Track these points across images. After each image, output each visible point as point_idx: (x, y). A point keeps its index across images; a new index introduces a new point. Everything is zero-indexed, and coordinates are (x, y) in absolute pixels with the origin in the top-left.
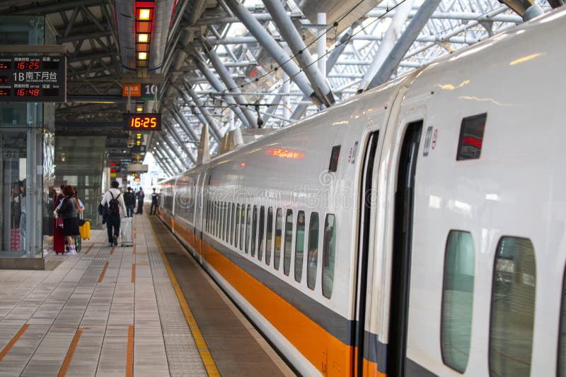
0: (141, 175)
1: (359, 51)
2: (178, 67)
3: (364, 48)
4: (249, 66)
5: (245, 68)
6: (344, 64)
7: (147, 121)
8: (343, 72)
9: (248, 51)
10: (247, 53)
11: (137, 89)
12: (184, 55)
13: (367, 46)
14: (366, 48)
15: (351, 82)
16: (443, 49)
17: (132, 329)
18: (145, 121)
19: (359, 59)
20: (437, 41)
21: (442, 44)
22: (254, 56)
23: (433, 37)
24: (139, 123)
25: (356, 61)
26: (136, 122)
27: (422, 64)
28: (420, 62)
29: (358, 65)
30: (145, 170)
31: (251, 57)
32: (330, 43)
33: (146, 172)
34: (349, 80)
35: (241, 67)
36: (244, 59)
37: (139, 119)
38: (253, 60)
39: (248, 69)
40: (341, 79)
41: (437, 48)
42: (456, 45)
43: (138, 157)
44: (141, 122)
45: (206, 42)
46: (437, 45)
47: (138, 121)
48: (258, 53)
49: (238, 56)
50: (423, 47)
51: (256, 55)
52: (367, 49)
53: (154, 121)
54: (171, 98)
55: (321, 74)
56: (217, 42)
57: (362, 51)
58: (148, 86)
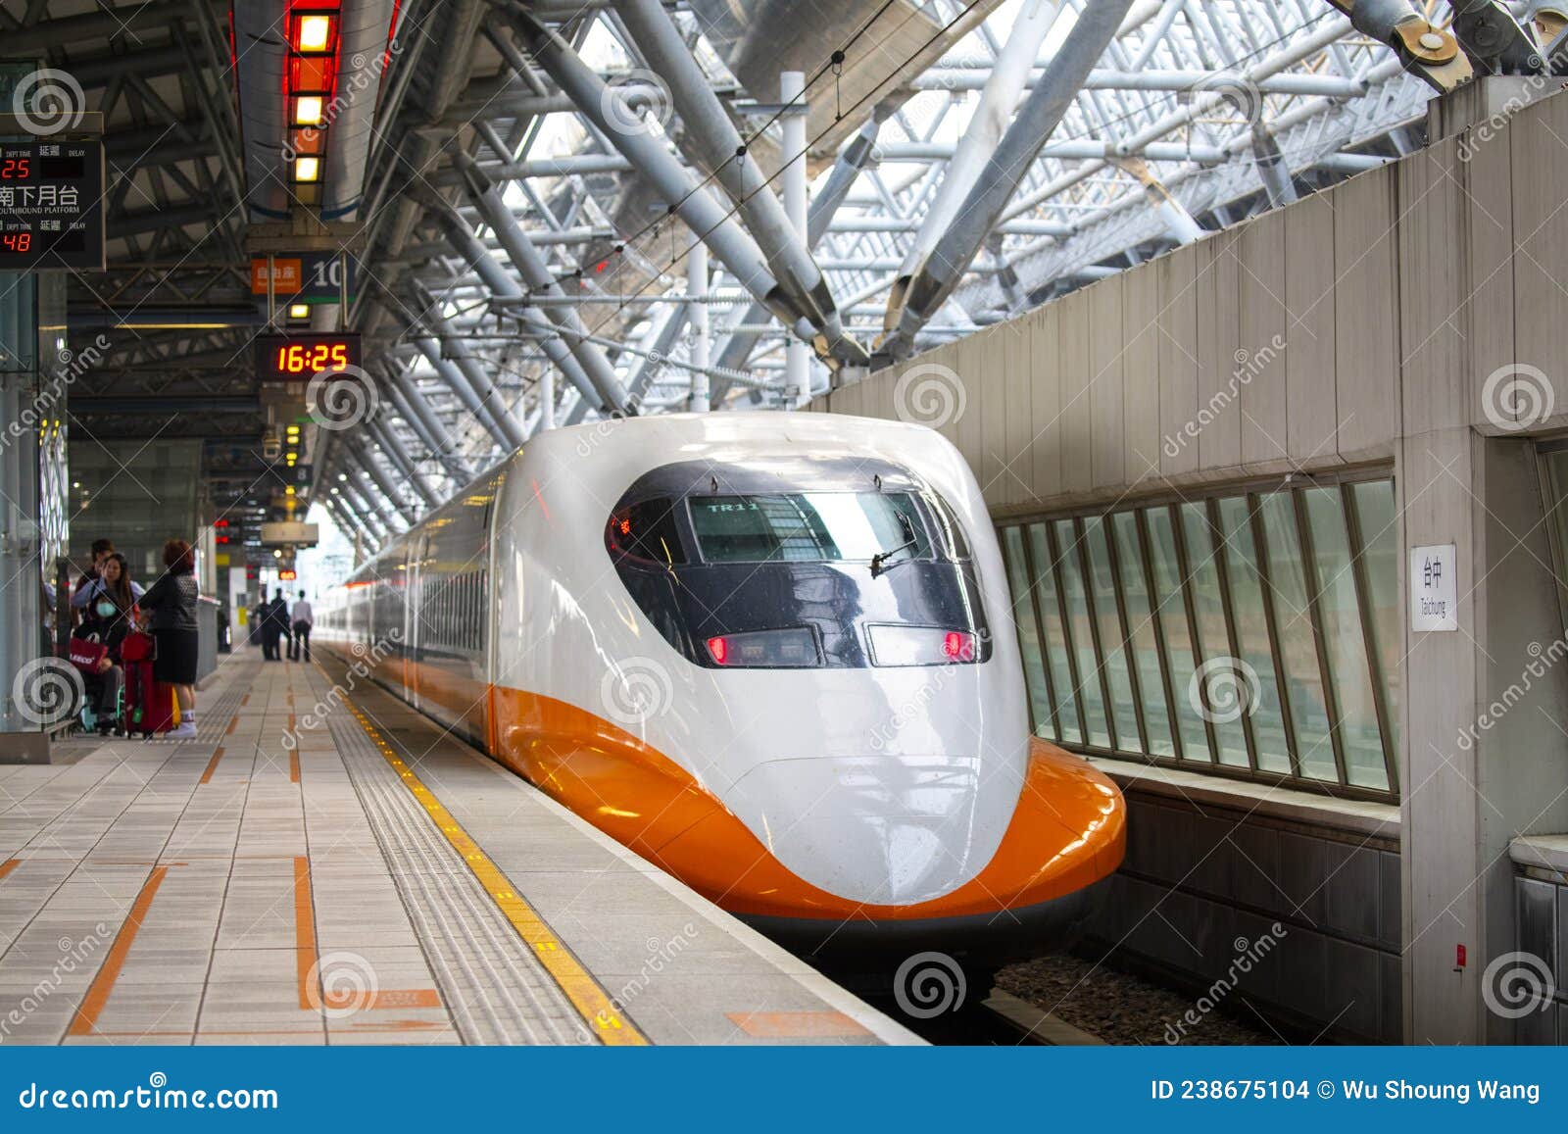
0: (300, 553)
1: (896, 194)
2: (397, 246)
3: (906, 187)
4: (593, 241)
5: (582, 248)
6: (853, 231)
7: (321, 353)
8: (851, 255)
9: (589, 200)
10: (586, 207)
11: (290, 272)
12: (412, 211)
13: (917, 179)
14: (914, 187)
15: (875, 284)
16: (1128, 180)
17: (303, 865)
18: (315, 353)
19: (896, 216)
20: (1110, 158)
21: (1126, 165)
22: (605, 212)
23: (1099, 146)
24: (299, 359)
25: (887, 220)
26: (292, 359)
27: (1068, 227)
28: (1064, 220)
29: (892, 231)
30: (308, 538)
31: (597, 217)
32: (814, 169)
33: (312, 544)
34: (867, 274)
35: (572, 244)
36: (578, 224)
37: (299, 348)
38: (603, 223)
39: (588, 251)
40: (845, 273)
41: (1112, 176)
42: (1164, 166)
43: (291, 505)
44: (305, 358)
45: (473, 168)
46: (1111, 169)
47: (296, 354)
48: (616, 203)
49: (561, 217)
50: (1072, 174)
51: (612, 211)
52: (917, 189)
53: (339, 353)
54: (378, 341)
55: (796, 234)
56: (504, 171)
57: (904, 195)
58: (321, 266)
